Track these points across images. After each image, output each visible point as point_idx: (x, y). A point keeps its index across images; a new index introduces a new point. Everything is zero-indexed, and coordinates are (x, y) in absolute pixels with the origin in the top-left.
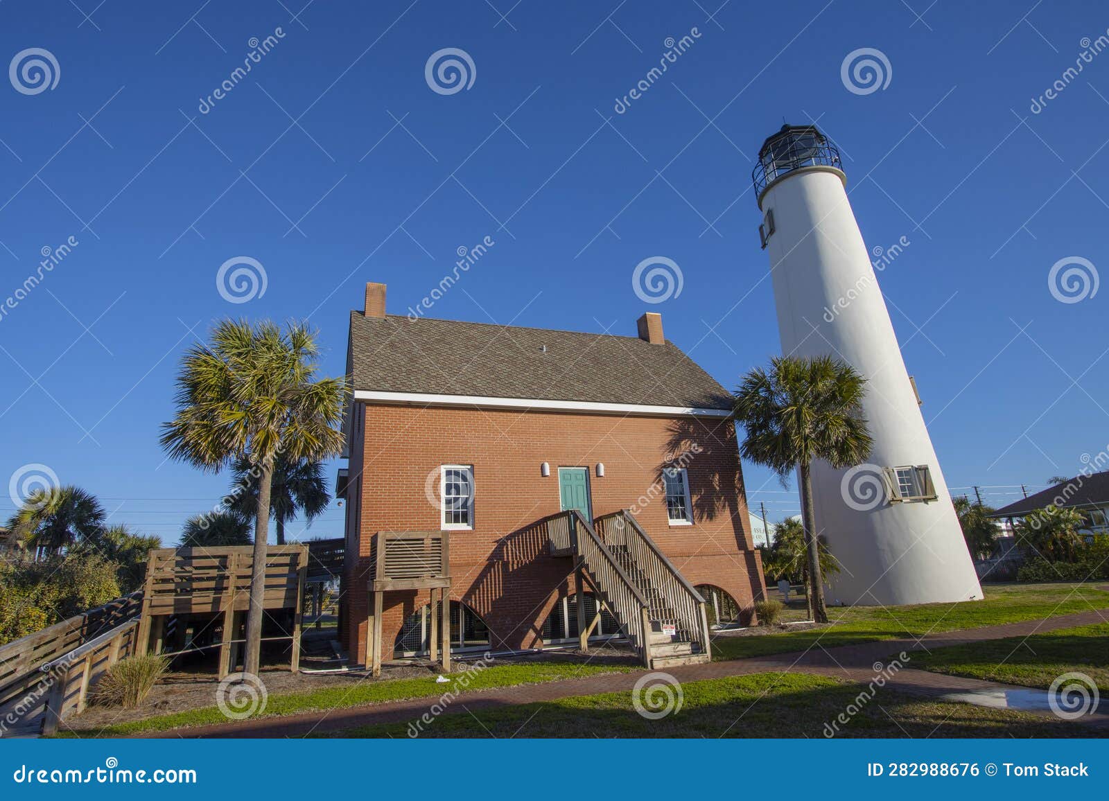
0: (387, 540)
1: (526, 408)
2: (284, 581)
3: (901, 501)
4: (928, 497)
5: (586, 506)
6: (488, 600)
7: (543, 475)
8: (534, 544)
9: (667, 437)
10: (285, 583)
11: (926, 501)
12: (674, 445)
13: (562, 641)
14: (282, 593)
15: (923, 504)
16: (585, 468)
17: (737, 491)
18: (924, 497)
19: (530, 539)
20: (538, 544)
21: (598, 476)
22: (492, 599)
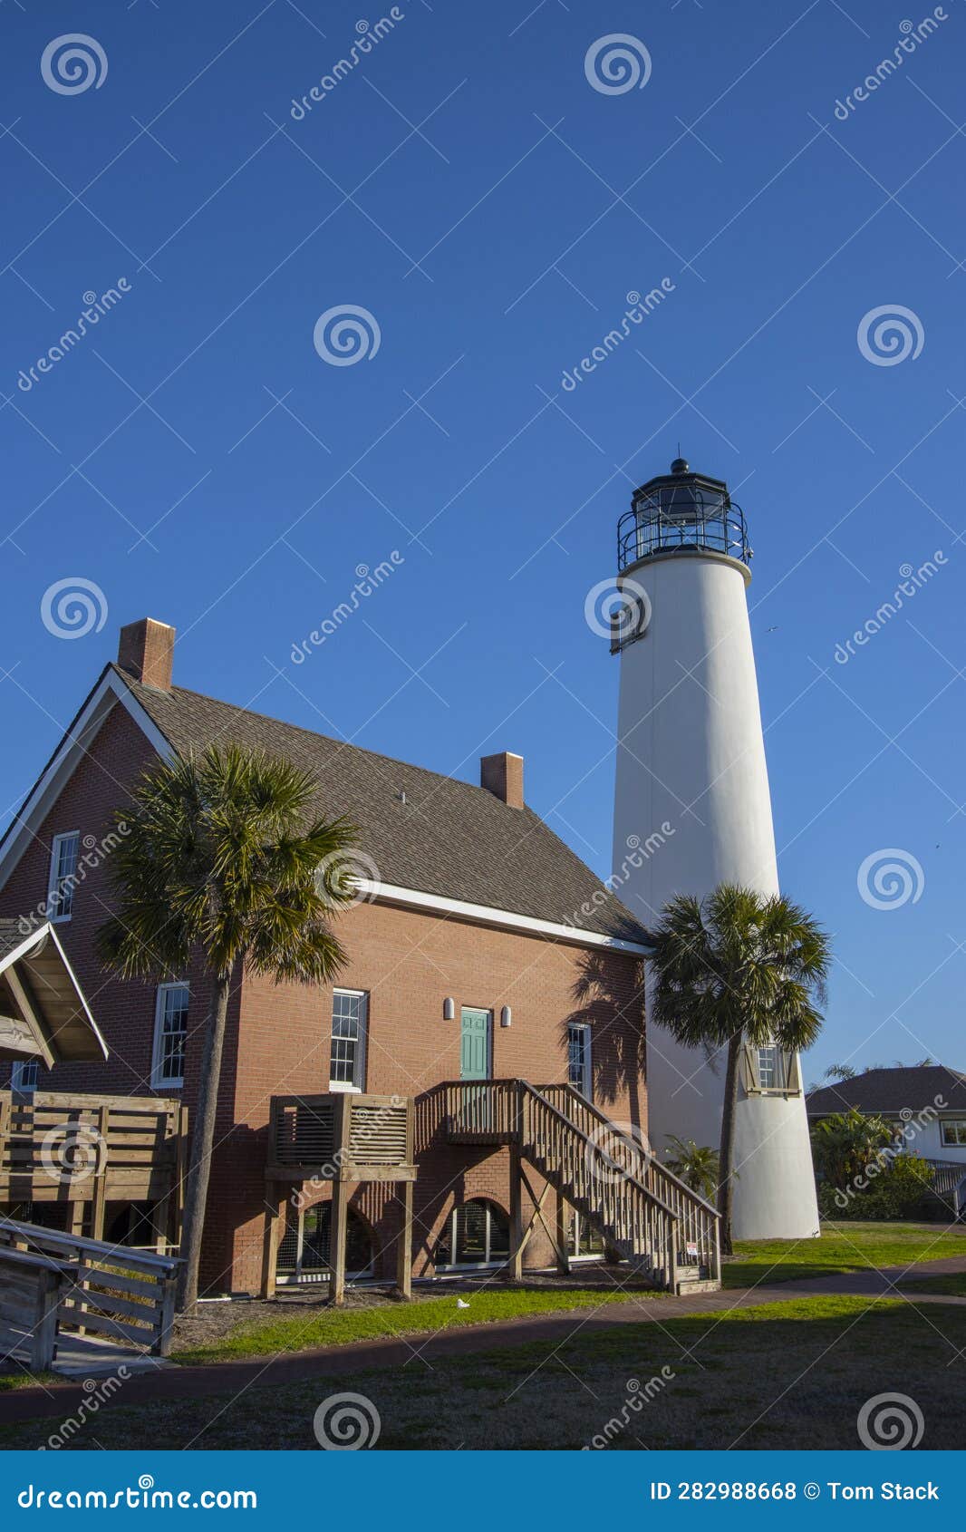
0: (354, 1108)
1: (447, 912)
2: (147, 1156)
3: (760, 1093)
4: (790, 1090)
5: (485, 1070)
6: (379, 1201)
7: (446, 1017)
8: (430, 1122)
9: (577, 975)
10: (150, 1160)
11: (786, 1096)
12: (582, 988)
13: (448, 1267)
14: (145, 1176)
15: (781, 1099)
16: (487, 1012)
17: (639, 1064)
18: (786, 1090)
19: (426, 1114)
20: (434, 1122)
21: (503, 1025)
22: (383, 1201)
